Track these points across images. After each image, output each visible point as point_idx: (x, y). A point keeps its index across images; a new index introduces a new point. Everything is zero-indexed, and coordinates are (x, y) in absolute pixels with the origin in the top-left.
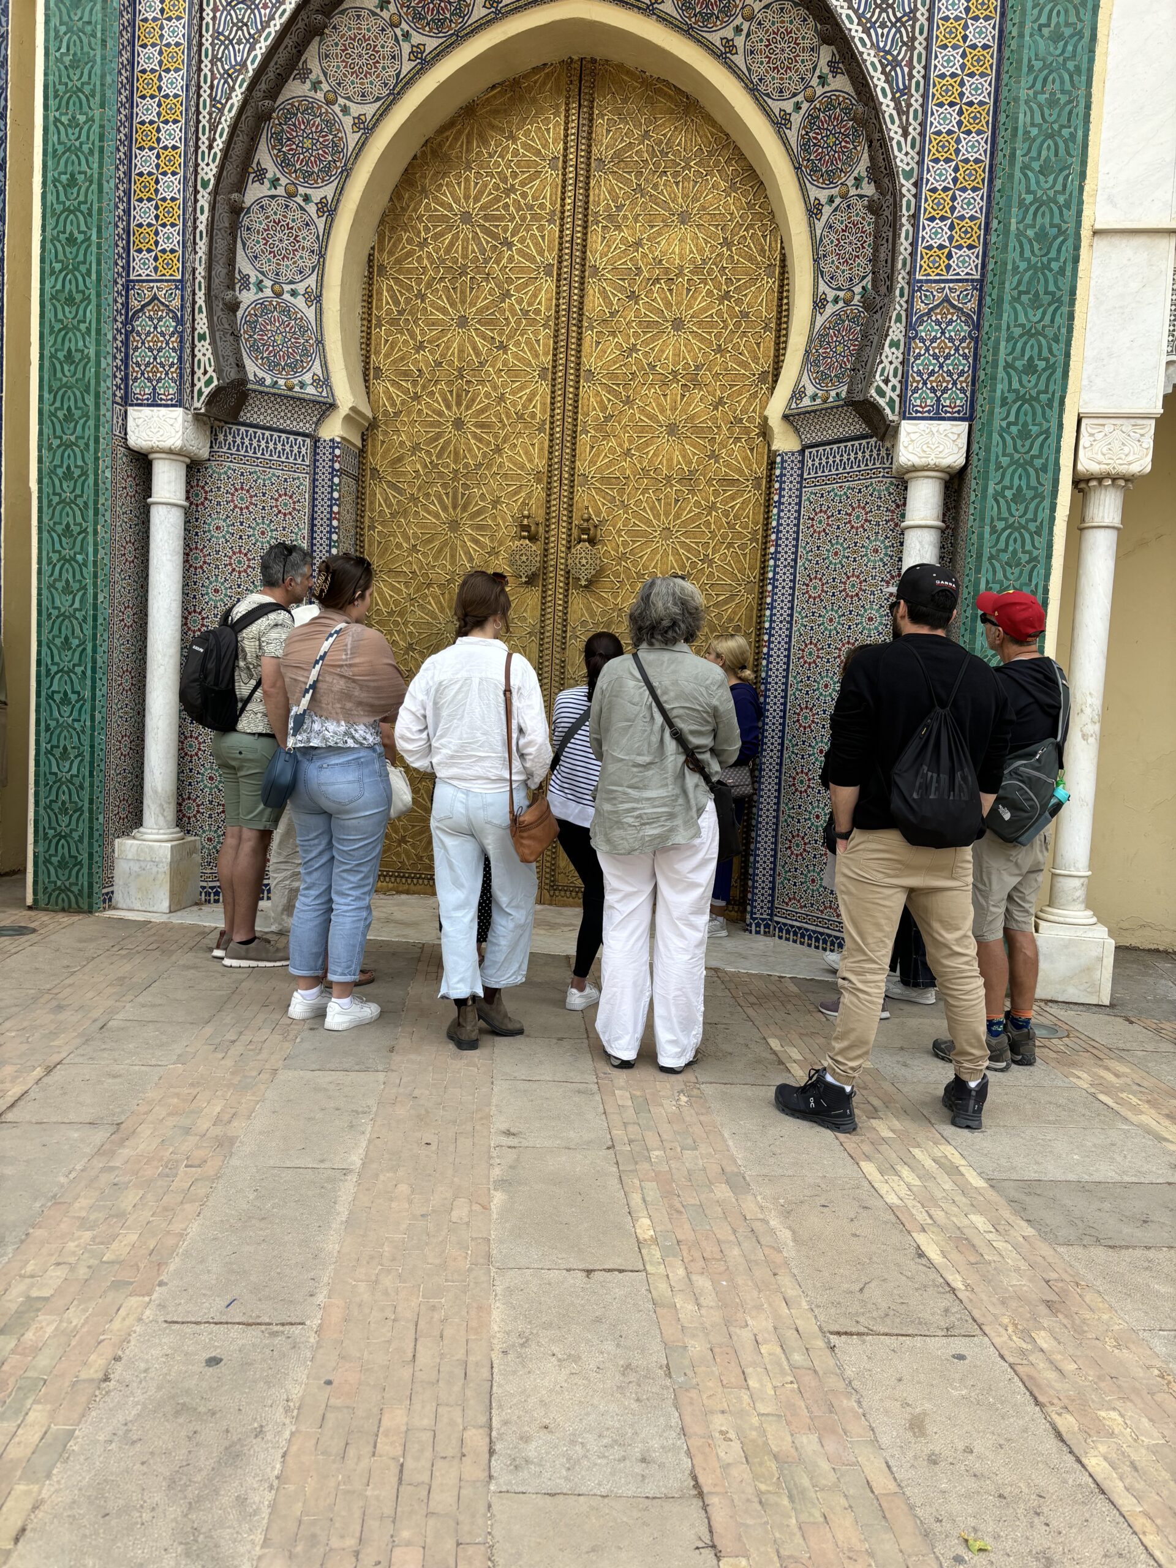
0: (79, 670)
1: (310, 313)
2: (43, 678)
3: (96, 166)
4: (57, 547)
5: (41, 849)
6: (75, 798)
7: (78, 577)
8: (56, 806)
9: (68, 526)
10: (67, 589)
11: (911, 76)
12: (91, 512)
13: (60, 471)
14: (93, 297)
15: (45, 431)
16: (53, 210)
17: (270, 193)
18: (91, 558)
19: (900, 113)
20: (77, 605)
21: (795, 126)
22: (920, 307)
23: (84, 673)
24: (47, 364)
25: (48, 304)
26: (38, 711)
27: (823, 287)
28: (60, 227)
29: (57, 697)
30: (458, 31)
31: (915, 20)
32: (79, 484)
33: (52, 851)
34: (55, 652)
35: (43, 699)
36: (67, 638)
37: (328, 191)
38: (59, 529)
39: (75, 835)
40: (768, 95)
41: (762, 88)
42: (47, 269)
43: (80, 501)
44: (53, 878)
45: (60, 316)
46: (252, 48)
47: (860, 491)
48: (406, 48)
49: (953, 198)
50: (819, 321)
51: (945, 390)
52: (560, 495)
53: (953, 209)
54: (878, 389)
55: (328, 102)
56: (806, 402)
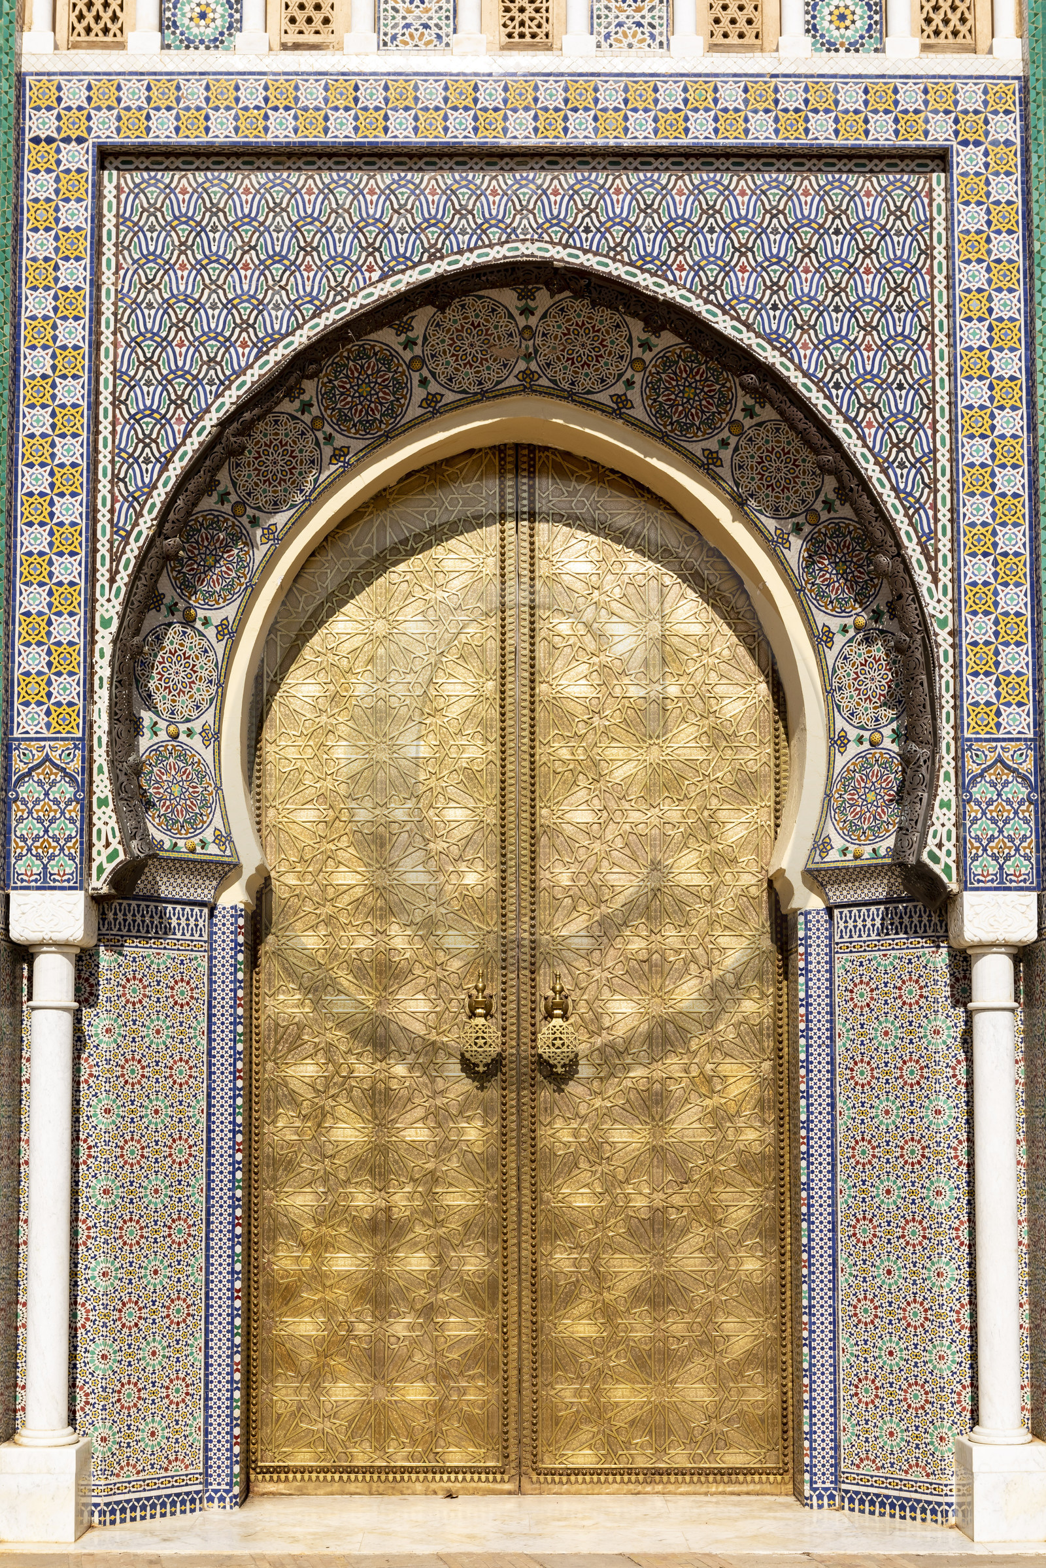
1: (208, 755)
11: (936, 520)
17: (166, 618)
19: (928, 558)
21: (795, 548)
22: (972, 767)
30: (388, 432)
31: (936, 461)
37: (230, 611)
40: (761, 512)
41: (753, 503)
46: (164, 468)
47: (910, 962)
48: (328, 451)
49: (997, 653)
50: (840, 762)
51: (1008, 857)
52: (518, 959)
53: (997, 664)
54: (931, 854)
55: (235, 514)
56: (834, 856)
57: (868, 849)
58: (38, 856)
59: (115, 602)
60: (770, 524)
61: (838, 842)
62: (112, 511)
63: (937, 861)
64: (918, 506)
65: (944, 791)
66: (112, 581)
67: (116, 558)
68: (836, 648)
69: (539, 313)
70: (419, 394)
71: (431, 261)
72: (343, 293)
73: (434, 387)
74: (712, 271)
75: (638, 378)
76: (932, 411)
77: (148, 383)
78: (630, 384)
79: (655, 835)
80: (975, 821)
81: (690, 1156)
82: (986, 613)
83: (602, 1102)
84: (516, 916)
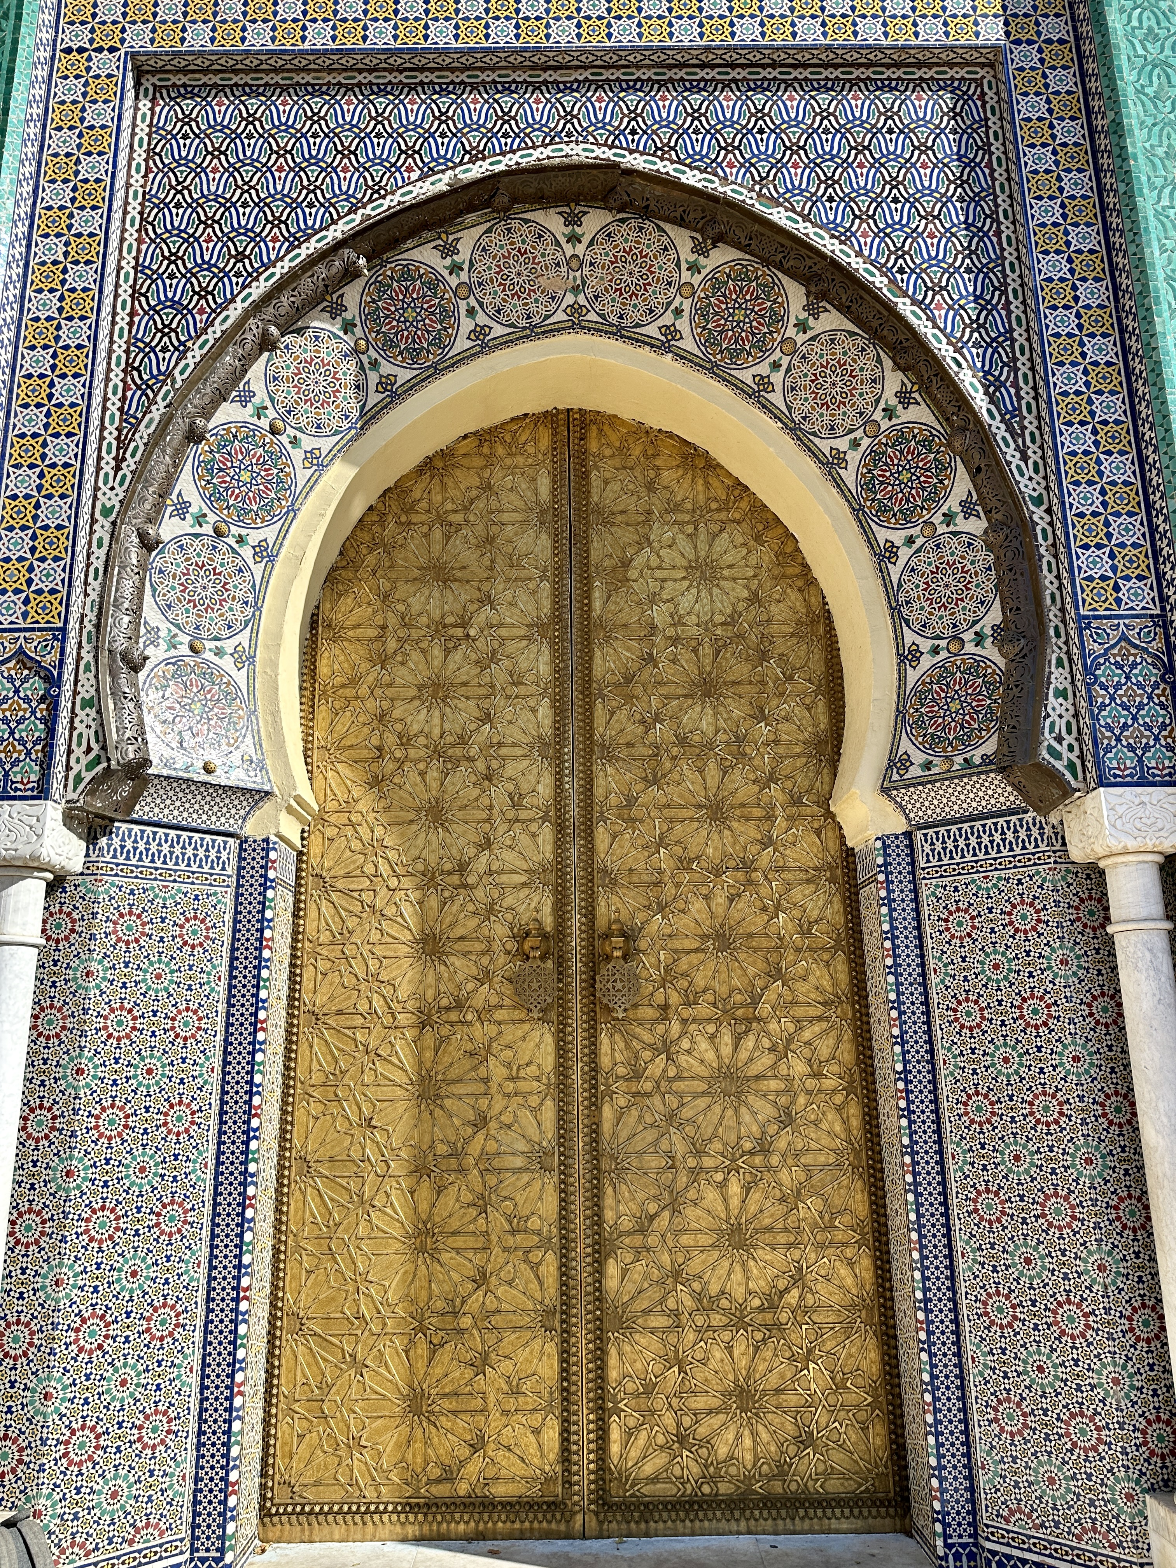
1: (240, 679)
11: (1020, 398)
17: (192, 531)
19: (1013, 435)
21: (852, 466)
22: (1091, 647)
27: (909, 637)
30: (437, 363)
31: (1013, 341)
37: (270, 533)
40: (814, 434)
41: (806, 426)
46: (182, 357)
47: (1020, 882)
48: (373, 378)
49: (1107, 524)
50: (912, 676)
51: (1147, 748)
52: (576, 897)
53: (1109, 536)
54: (1050, 749)
55: (274, 431)
56: (915, 771)
57: (959, 759)
59: (119, 490)
60: (825, 446)
61: (918, 758)
62: (123, 399)
63: (1058, 756)
64: (999, 384)
65: (1058, 678)
68: (901, 562)
69: (586, 240)
70: (467, 325)
71: (470, 160)
72: (379, 191)
73: (482, 319)
74: (764, 167)
75: (687, 305)
76: (1004, 293)
77: (172, 276)
78: (678, 312)
79: (712, 771)
80: (1103, 706)
81: (766, 1110)
82: (1090, 483)
83: (666, 1048)
84: (574, 852)
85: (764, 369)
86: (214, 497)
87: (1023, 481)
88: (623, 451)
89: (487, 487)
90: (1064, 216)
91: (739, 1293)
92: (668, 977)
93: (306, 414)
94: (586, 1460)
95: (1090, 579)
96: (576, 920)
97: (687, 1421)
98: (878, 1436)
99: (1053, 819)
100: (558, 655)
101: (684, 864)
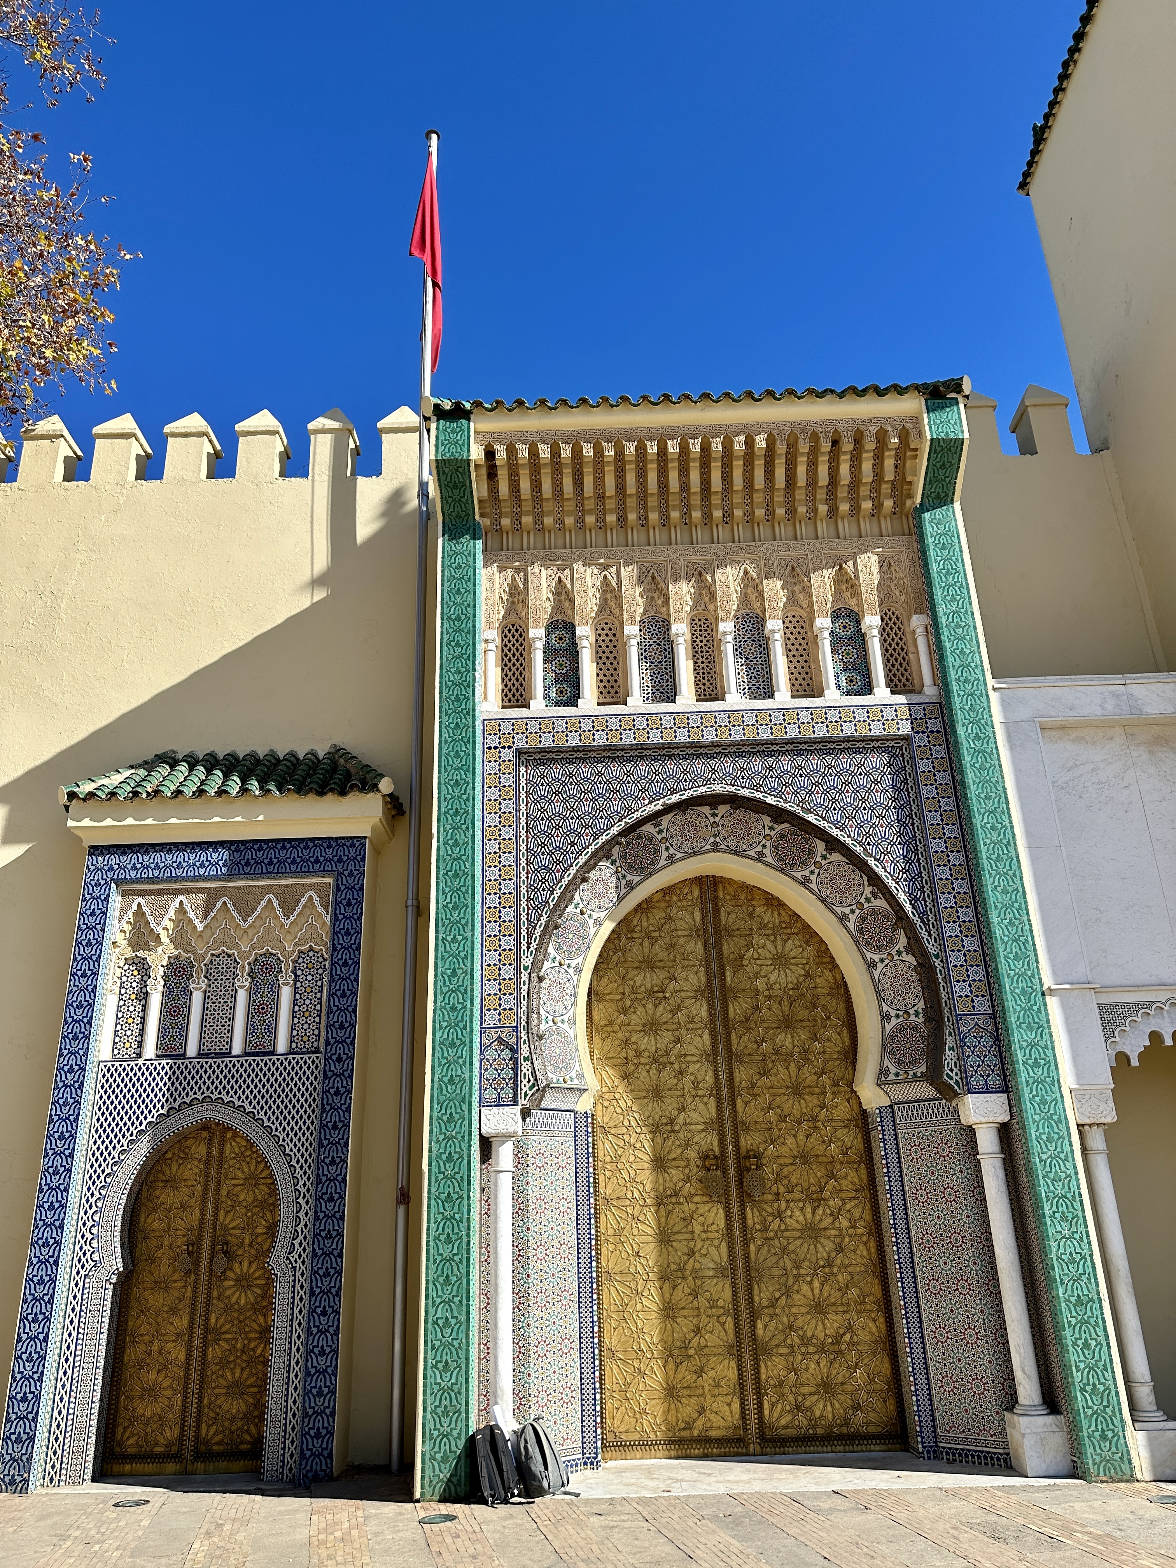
0: (456, 1300)
1: (572, 1032)
2: (430, 1308)
3: (469, 965)
4: (441, 1210)
5: (427, 1448)
6: (454, 1402)
7: (456, 1230)
8: (439, 1411)
9: (449, 1193)
10: (449, 1240)
11: (927, 906)
12: (465, 1183)
13: (444, 1157)
14: (468, 1042)
15: (434, 1130)
16: (442, 991)
17: (552, 966)
18: (466, 1216)
20: (455, 1251)
21: (852, 921)
22: (962, 1028)
23: (460, 1302)
24: (436, 1085)
25: (437, 1047)
26: (426, 1335)
27: (885, 1008)
28: (446, 1001)
29: (440, 1322)
30: (652, 872)
31: (923, 877)
32: (457, 1165)
33: (436, 1449)
34: (439, 1287)
35: (430, 1325)
36: (447, 1276)
37: (579, 960)
38: (443, 1196)
39: (455, 1433)
40: (833, 904)
41: (829, 900)
42: (437, 1026)
43: (458, 1176)
44: (437, 1472)
45: (445, 1055)
46: (552, 893)
48: (623, 882)
49: (967, 970)
50: (888, 1027)
51: (988, 1076)
52: (729, 1137)
53: (968, 976)
54: (948, 1074)
55: (582, 913)
56: (892, 1077)
57: (911, 1073)
58: (495, 1089)
59: (531, 958)
60: (839, 910)
61: (893, 1070)
62: (528, 914)
63: (951, 1078)
64: (916, 899)
65: (950, 1041)
66: (529, 948)
67: (530, 936)
68: (879, 970)
69: (720, 816)
70: (665, 854)
71: (672, 794)
72: (632, 811)
73: (672, 851)
74: (803, 794)
75: (768, 843)
76: (917, 854)
77: (543, 854)
78: (764, 846)
79: (793, 1067)
80: (969, 1056)
81: (830, 1245)
82: (959, 951)
83: (779, 1215)
84: (727, 1113)
85: (807, 873)
86: (558, 949)
87: (930, 947)
88: (735, 897)
89: (669, 918)
90: (942, 820)
91: (821, 1336)
92: (778, 1178)
93: (595, 903)
94: (753, 1418)
95: (961, 996)
96: (730, 1148)
97: (800, 1399)
98: (891, 1405)
99: (954, 1104)
100: (711, 1007)
101: (782, 1118)
